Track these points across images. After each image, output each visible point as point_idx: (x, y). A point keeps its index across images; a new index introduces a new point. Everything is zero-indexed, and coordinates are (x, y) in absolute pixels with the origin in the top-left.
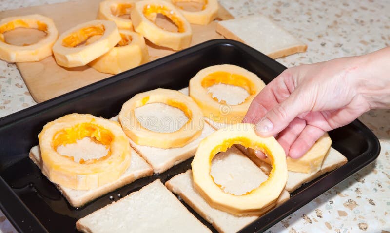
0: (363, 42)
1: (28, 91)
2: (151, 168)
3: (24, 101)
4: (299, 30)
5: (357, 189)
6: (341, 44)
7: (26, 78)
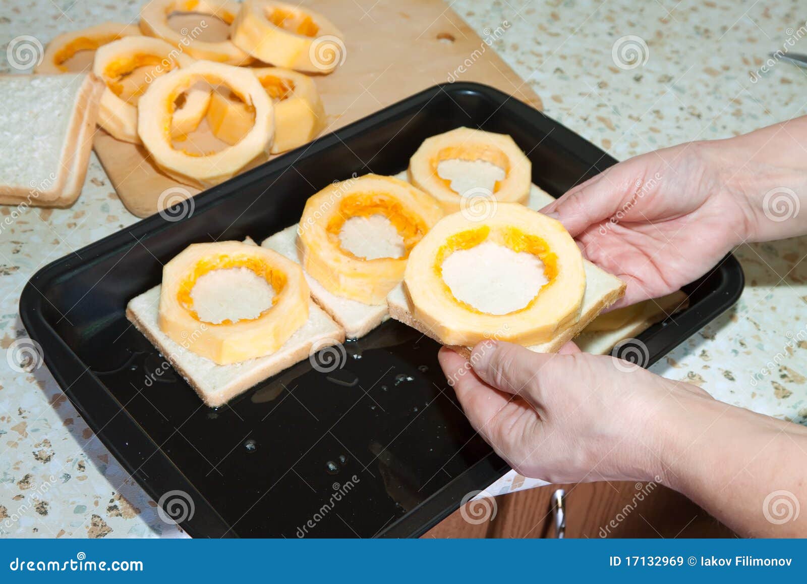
0: (710, 71)
1: (114, 191)
2: (342, 331)
3: (108, 211)
4: (594, 52)
5: (704, 352)
6: (670, 75)
7: (110, 168)
